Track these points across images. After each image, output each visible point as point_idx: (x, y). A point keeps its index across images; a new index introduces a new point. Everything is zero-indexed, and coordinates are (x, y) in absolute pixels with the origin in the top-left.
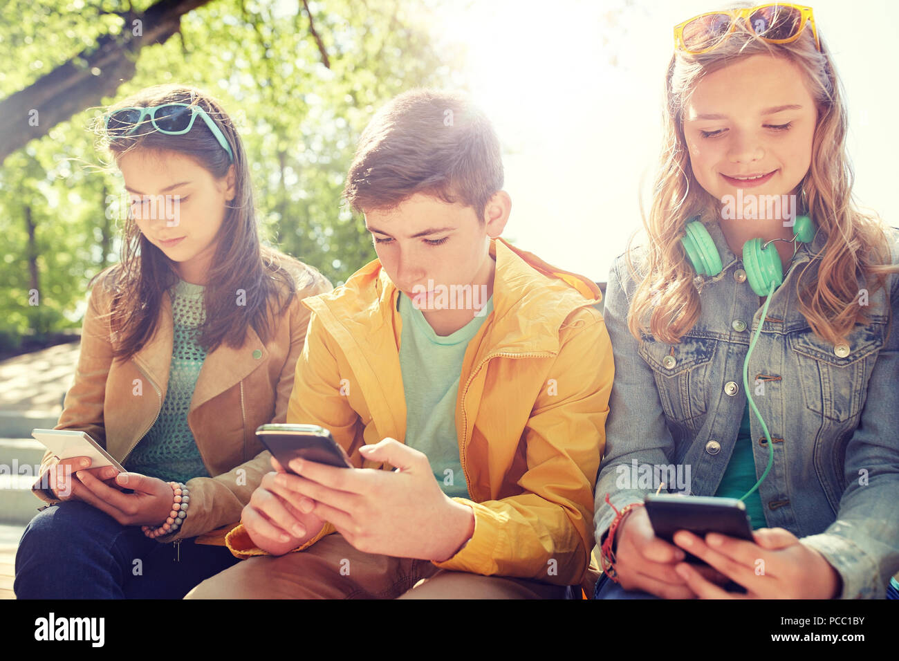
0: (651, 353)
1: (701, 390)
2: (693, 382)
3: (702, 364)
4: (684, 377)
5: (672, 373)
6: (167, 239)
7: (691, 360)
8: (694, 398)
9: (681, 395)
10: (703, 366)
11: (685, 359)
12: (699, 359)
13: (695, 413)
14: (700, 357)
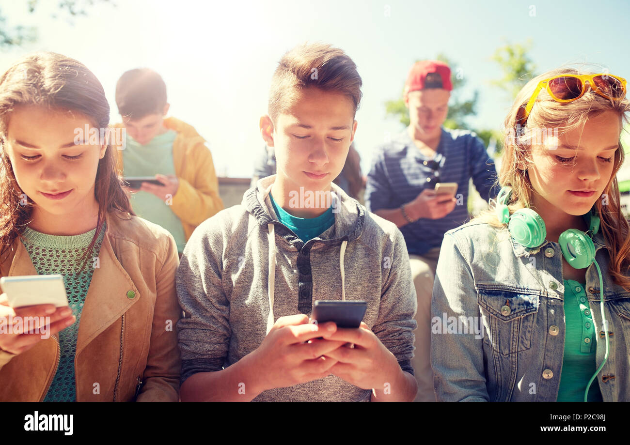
0: (489, 304)
1: (529, 332)
2: (523, 326)
3: (532, 313)
4: (517, 322)
5: (508, 318)
6: (58, 192)
7: (523, 309)
8: (522, 337)
9: (512, 335)
10: (531, 314)
11: (518, 309)
12: (529, 309)
13: (521, 348)
14: (529, 307)
